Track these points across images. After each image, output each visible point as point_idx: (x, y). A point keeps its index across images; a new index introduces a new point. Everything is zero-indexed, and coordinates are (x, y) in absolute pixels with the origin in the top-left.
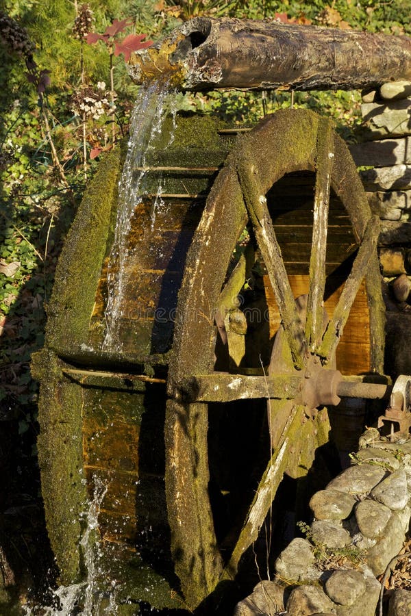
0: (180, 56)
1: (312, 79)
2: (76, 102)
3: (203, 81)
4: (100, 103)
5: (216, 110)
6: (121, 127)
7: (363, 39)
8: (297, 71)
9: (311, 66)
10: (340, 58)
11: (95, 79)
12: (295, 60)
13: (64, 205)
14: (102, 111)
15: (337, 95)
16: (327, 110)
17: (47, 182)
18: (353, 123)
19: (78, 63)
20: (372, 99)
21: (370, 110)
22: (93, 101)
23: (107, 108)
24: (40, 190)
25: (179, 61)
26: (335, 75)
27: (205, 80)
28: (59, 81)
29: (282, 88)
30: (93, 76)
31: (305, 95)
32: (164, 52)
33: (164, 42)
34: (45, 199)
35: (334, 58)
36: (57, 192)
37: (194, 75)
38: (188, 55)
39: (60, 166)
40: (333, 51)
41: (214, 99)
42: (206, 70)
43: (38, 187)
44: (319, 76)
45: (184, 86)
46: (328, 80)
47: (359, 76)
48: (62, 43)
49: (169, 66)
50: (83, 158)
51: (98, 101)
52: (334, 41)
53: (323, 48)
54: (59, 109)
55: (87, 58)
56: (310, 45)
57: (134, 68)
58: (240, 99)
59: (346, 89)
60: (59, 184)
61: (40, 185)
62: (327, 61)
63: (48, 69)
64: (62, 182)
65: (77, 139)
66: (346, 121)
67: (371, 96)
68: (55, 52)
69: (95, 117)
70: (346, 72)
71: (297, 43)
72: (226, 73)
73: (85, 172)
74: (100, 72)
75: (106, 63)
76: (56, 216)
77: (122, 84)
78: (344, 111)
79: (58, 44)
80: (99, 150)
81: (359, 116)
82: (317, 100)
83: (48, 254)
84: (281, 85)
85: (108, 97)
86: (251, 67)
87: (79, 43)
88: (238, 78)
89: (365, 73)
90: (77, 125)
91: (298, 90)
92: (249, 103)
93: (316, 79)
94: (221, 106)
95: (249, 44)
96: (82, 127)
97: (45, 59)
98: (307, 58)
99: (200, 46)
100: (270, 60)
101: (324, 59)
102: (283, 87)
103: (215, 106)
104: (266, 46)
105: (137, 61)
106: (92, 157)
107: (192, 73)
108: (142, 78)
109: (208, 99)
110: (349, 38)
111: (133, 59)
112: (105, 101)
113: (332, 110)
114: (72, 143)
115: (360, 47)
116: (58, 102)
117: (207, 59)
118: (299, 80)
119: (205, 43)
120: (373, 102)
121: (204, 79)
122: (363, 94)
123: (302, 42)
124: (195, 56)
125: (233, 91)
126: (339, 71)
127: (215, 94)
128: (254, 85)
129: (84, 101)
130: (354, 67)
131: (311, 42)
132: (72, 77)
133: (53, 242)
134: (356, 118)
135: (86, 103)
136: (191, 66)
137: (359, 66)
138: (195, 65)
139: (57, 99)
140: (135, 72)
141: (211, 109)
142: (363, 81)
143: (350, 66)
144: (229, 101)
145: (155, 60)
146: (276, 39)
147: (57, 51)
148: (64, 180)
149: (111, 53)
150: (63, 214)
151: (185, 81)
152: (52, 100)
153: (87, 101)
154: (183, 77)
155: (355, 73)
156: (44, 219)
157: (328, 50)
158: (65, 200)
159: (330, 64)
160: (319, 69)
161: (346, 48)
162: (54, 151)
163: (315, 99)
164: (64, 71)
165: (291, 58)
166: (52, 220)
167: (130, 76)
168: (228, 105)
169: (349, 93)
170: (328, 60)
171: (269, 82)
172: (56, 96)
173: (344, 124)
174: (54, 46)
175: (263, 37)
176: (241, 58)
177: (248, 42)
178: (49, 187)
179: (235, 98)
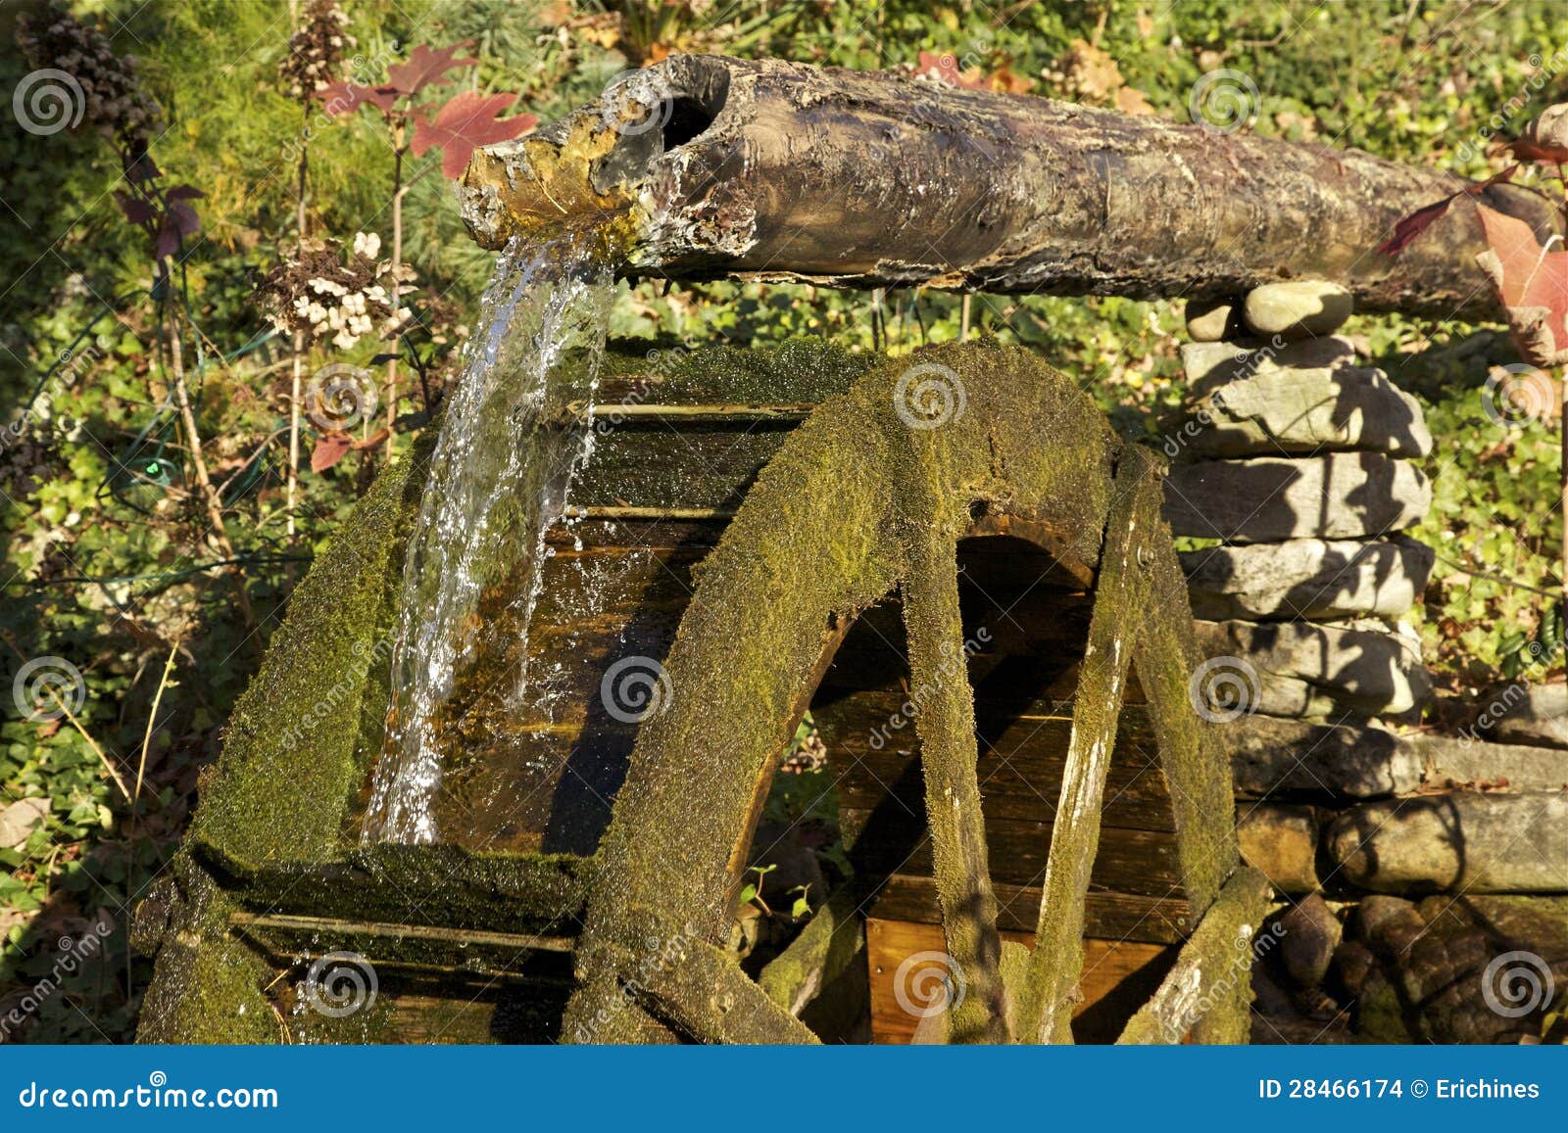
0: (625, 168)
1: (1035, 258)
2: (283, 291)
3: (696, 246)
4: (359, 298)
5: (720, 336)
6: (422, 374)
7: (1195, 147)
8: (990, 232)
9: (1033, 217)
10: (1123, 201)
11: (338, 221)
12: (985, 198)
13: (210, 615)
14: (365, 324)
15: (1103, 311)
16: (1071, 356)
17: (161, 541)
18: (1153, 398)
19: (292, 170)
20: (1219, 330)
21: (1210, 365)
22: (338, 291)
23: (377, 312)
24: (136, 563)
25: (623, 184)
26: (1108, 251)
27: (704, 247)
28: (223, 222)
29: (942, 282)
30: (334, 211)
31: (1007, 307)
32: (576, 153)
33: (579, 124)
34: (148, 595)
35: (1104, 199)
36: (191, 574)
37: (668, 229)
38: (652, 165)
39: (211, 489)
40: (1104, 178)
41: (714, 301)
42: (707, 214)
43: (128, 554)
44: (1058, 250)
45: (636, 259)
46: (1083, 265)
47: (1180, 256)
48: (243, 107)
49: (589, 196)
50: (288, 468)
51: (352, 292)
52: (1107, 149)
53: (1073, 168)
54: (214, 308)
55: (319, 155)
56: (1031, 157)
57: (481, 196)
58: (796, 305)
59: (1138, 294)
60: (203, 547)
61: (135, 548)
62: (1082, 207)
63: (191, 182)
64: (213, 541)
65: (271, 409)
66: (1133, 392)
67: (1215, 321)
68: (212, 133)
69: (339, 340)
70: (1140, 244)
71: (989, 149)
72: (767, 228)
73: (288, 512)
74: (360, 203)
75: (379, 177)
76: (185, 652)
77: (425, 242)
78: (1125, 359)
79: (229, 109)
80: (343, 443)
81: (1173, 379)
82: (1042, 324)
83: (146, 775)
84: (937, 272)
85: (386, 281)
86: (846, 213)
87: (299, 110)
88: (805, 244)
89: (1199, 251)
90: (268, 361)
91: (988, 289)
92: (824, 321)
93: (1046, 260)
94: (738, 325)
95: (843, 143)
96: (292, 367)
97: (182, 150)
98: (1020, 194)
99: (694, 141)
100: (906, 193)
101: (1071, 199)
102: (943, 278)
103: (718, 325)
104: (897, 153)
105: (490, 177)
106: (317, 466)
107: (662, 220)
108: (502, 230)
109: (694, 300)
110: (1152, 141)
111: (479, 169)
112: (377, 293)
113: (1086, 357)
114: (248, 417)
115: (1187, 172)
116: (213, 287)
117: (712, 182)
118: (993, 259)
119: (707, 134)
120: (1224, 339)
121: (700, 240)
122: (1193, 312)
123: (1007, 144)
124: (677, 172)
125: (785, 284)
126: (1118, 240)
127: (720, 288)
128: (853, 267)
129: (310, 291)
130: (1165, 231)
131: (1037, 148)
132: (265, 211)
133: (166, 738)
134: (1165, 384)
135: (313, 296)
136: (661, 200)
137: (1182, 229)
138: (673, 198)
139: (209, 279)
140: (483, 210)
141: (704, 333)
142: (1193, 272)
143: (1154, 226)
144: (763, 312)
145: (548, 177)
146: (926, 132)
147: (219, 131)
148: (218, 534)
149: (400, 145)
150: (206, 645)
151: (639, 243)
152: (195, 279)
153: (319, 290)
154: (633, 231)
155: (1170, 247)
156: (141, 660)
157: (1087, 176)
158: (216, 599)
159: (1091, 216)
160: (1054, 230)
161: (1144, 172)
162: (195, 441)
163: (1034, 318)
164: (239, 193)
165: (972, 190)
166: (170, 665)
167: (465, 221)
168: (760, 323)
169: (1145, 306)
170: (1085, 204)
171: (901, 262)
172: (207, 268)
173: (1128, 401)
174: (213, 114)
175: (889, 126)
176: (816, 186)
177: (841, 138)
178: (167, 556)
179: (783, 302)
